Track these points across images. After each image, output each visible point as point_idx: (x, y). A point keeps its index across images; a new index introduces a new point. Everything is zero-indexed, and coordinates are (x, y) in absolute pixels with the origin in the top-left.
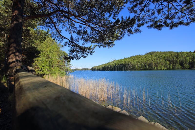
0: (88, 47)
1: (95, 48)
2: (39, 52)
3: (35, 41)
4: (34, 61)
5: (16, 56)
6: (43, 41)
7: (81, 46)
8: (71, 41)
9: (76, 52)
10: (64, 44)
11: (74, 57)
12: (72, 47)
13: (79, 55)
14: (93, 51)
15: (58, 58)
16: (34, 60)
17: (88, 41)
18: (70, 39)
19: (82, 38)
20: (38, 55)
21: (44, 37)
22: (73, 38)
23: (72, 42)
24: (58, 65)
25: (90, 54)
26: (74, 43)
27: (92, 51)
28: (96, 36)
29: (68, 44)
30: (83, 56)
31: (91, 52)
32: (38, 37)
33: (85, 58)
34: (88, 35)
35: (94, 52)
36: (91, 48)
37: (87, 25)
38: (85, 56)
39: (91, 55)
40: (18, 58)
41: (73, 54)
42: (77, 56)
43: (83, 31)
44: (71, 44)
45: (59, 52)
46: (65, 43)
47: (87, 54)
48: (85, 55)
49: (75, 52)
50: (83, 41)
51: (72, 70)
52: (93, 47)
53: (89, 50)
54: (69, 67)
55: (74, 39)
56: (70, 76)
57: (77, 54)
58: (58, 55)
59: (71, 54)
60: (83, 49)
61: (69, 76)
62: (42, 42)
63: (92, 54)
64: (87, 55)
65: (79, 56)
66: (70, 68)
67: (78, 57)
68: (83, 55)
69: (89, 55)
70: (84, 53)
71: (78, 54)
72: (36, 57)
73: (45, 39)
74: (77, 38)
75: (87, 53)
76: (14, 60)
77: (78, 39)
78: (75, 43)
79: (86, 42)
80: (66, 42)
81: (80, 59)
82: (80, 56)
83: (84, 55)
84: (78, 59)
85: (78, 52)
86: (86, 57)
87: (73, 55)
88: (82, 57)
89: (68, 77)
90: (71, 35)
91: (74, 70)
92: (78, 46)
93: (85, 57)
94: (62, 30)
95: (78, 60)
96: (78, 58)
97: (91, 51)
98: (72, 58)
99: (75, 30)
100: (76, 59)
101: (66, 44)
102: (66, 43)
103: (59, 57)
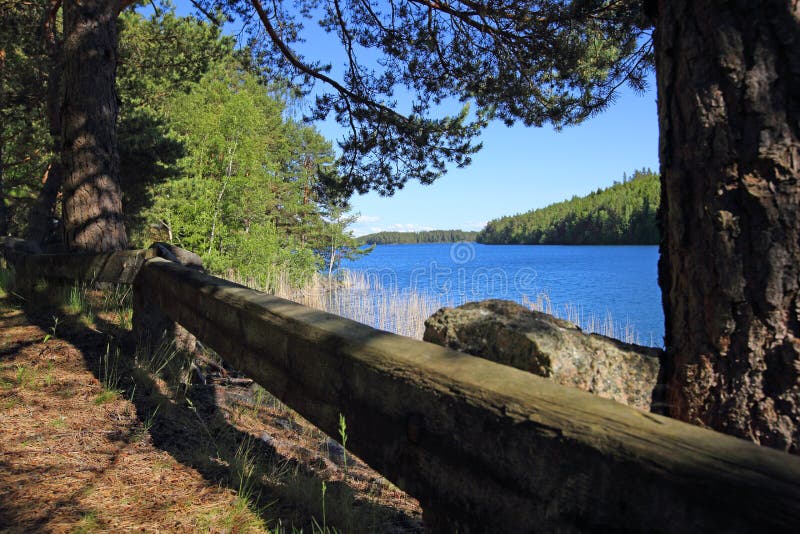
0: (443, 122)
1: (485, 125)
2: (174, 150)
3: (150, 84)
4: (150, 195)
5: (100, 192)
6: (191, 79)
7: (407, 116)
8: (350, 94)
9: (377, 149)
10: (315, 107)
11: (371, 180)
12: (355, 122)
13: (398, 167)
14: (474, 142)
15: (272, 170)
16: (152, 191)
17: (444, 91)
18: (343, 84)
19: (413, 73)
20: (174, 163)
21: (194, 57)
22: (361, 74)
23: (356, 99)
24: (275, 213)
25: (459, 158)
26: (365, 101)
27: (467, 146)
28: (485, 64)
29: (337, 109)
30: (418, 170)
31: (464, 149)
32: (167, 58)
33: (430, 182)
34: (441, 55)
35: (479, 147)
36: (465, 123)
37: (433, 4)
38: (430, 174)
39: (461, 166)
40: (107, 203)
41: (366, 161)
42: (386, 170)
43: (414, 34)
44: (348, 108)
45: (277, 133)
46: (318, 102)
47: (440, 160)
48: (430, 168)
49: (371, 153)
50: (413, 91)
51: (360, 239)
52: (475, 119)
53: (452, 139)
54: (343, 225)
55: (364, 79)
56: (347, 282)
57: (386, 162)
58: (275, 149)
59: (353, 163)
60: (417, 135)
61: (340, 278)
62: (188, 90)
63: (468, 161)
64: (442, 165)
65: (394, 172)
66: (347, 230)
67: (390, 181)
68: (416, 166)
69: (451, 166)
70: (420, 158)
71: (393, 164)
72: (162, 176)
73: (204, 71)
74: (380, 72)
75: (442, 158)
76: (95, 211)
77: (390, 77)
78: (371, 104)
79: (433, 96)
80: (325, 97)
81: (401, 187)
82: (403, 175)
83: (423, 168)
84: (389, 188)
85: (388, 148)
86: (436, 176)
87: (365, 169)
88: (412, 175)
89: (337, 285)
90: (351, 61)
91: (372, 241)
92: (387, 117)
93: (427, 179)
94: (300, 26)
95: (392, 194)
96: (391, 185)
97: (465, 141)
98: (361, 185)
99: (374, 31)
100: (382, 187)
101: (321, 109)
102: (323, 102)
103: (282, 161)
